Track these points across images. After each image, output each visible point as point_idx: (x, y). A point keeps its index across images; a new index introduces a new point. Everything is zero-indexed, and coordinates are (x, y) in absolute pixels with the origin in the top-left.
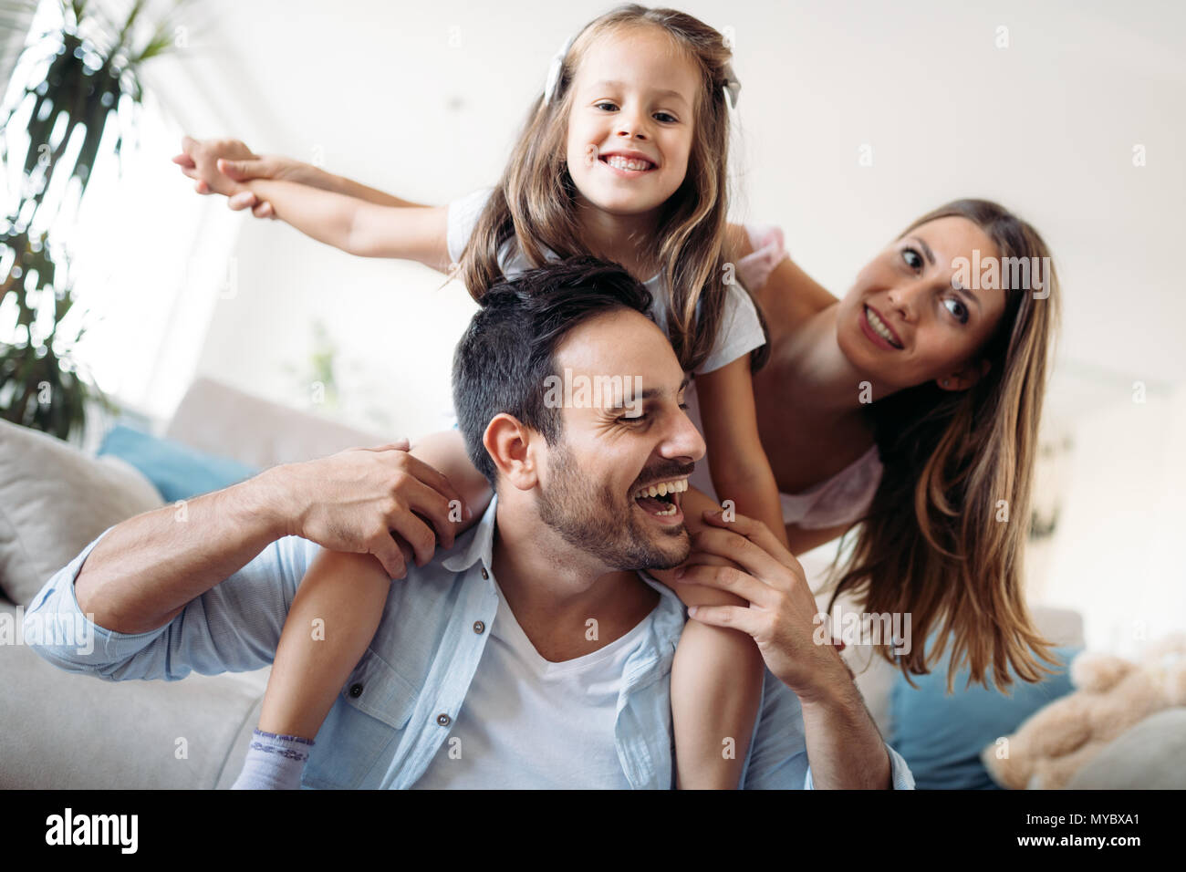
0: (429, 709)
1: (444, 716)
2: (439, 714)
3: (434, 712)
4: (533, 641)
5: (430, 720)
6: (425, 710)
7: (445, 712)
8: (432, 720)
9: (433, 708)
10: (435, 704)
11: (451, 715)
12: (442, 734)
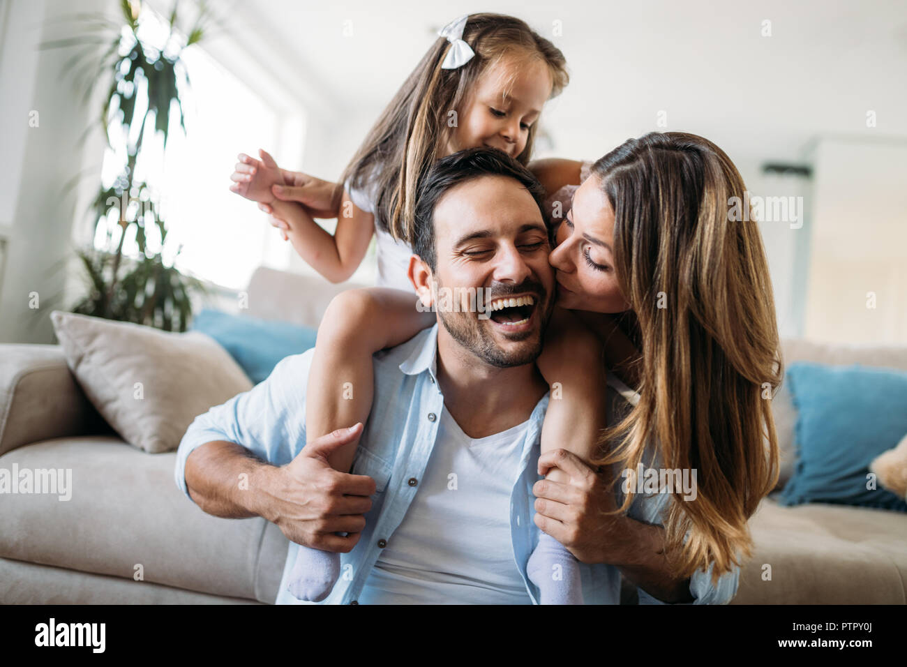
0: (401, 477)
1: (413, 479)
2: (409, 479)
3: (405, 477)
4: (459, 425)
5: (403, 484)
6: (399, 476)
7: (413, 477)
8: (404, 483)
9: (404, 475)
10: (405, 472)
11: (417, 478)
12: (412, 492)
